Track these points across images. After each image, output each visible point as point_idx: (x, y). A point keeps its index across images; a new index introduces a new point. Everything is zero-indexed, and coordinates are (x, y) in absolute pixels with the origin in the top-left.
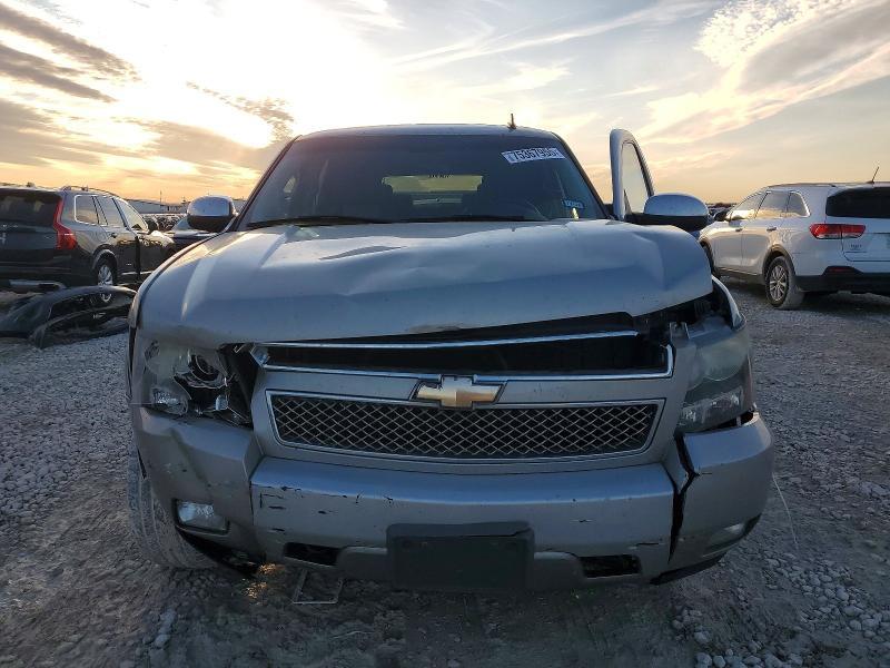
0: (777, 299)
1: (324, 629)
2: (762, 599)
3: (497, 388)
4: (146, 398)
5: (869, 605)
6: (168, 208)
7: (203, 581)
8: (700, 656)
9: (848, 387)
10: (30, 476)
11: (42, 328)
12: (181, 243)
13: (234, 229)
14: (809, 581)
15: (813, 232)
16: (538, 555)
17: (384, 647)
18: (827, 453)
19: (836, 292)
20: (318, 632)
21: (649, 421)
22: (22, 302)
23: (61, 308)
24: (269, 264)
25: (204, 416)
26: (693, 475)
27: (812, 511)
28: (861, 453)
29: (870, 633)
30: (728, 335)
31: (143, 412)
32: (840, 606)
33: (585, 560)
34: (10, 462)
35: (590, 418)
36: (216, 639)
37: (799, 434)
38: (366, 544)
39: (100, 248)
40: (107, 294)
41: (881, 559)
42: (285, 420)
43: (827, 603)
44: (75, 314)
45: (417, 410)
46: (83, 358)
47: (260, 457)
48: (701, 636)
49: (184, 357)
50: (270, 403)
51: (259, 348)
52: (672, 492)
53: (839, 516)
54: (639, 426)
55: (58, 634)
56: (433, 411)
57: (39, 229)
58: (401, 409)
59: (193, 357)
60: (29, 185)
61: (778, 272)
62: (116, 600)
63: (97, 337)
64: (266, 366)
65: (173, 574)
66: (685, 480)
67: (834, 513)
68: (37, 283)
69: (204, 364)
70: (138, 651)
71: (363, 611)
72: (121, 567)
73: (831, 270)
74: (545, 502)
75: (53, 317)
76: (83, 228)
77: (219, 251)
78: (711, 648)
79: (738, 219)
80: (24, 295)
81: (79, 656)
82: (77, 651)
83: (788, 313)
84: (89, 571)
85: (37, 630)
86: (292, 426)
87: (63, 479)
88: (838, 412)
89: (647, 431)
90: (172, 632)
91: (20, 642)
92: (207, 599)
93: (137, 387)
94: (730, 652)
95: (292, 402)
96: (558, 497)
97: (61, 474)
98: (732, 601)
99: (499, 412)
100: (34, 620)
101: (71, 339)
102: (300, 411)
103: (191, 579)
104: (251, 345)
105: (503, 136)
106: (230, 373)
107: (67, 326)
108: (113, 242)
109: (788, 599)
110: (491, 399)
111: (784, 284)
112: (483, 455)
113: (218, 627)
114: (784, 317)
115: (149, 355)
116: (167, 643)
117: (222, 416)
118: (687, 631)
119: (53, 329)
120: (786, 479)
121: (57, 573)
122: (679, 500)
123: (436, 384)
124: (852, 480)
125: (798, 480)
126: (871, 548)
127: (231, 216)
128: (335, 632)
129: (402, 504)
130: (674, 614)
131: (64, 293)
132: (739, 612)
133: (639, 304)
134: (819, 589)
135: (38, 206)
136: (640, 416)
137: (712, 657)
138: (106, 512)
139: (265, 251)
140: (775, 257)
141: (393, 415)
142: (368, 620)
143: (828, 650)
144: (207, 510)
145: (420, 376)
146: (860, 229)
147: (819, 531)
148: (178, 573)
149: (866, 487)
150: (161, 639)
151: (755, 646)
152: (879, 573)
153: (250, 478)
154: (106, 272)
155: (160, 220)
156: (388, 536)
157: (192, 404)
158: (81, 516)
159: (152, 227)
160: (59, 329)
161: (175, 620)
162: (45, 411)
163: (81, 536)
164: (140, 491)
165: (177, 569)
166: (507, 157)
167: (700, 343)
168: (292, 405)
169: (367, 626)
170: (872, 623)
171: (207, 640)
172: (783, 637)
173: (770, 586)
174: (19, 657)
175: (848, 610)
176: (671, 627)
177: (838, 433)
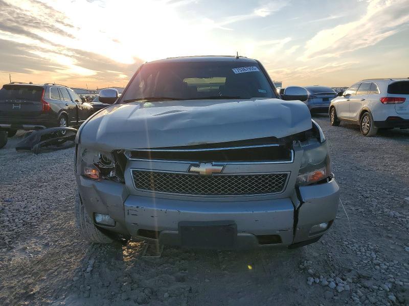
0: (365, 132)
1: (155, 267)
2: (339, 257)
3: (222, 167)
4: (83, 172)
5: (384, 260)
6: (91, 92)
7: (106, 248)
8: (309, 278)
9: (392, 171)
10: (35, 206)
11: (37, 145)
12: (96, 109)
13: (118, 103)
14: (360, 251)
15: (381, 101)
16: (239, 234)
17: (179, 274)
18: (378, 199)
19: (393, 128)
20: (152, 268)
21: (284, 181)
22: (28, 134)
23: (44, 137)
24: (132, 118)
25: (106, 179)
26: (302, 203)
27: (367, 223)
28: (392, 199)
29: (383, 271)
30: (318, 146)
31: (81, 178)
32: (372, 260)
33: (259, 237)
34: (26, 201)
35: (260, 179)
36: (111, 270)
37: (366, 191)
38: (170, 229)
39: (61, 110)
40: (64, 131)
41: (393, 243)
42: (138, 180)
43: (366, 259)
44: (51, 139)
45: (190, 176)
46: (54, 159)
47: (128, 196)
48: (311, 271)
49: (98, 155)
50: (132, 174)
51: (128, 151)
52: (293, 210)
53: (378, 225)
54: (280, 183)
55: (48, 267)
56: (196, 177)
57: (34, 103)
58: (184, 176)
59: (101, 155)
60: (30, 83)
61: (366, 119)
62: (71, 255)
63: (60, 149)
64: (130, 159)
65: (93, 245)
66: (299, 204)
67: (376, 224)
68: (34, 126)
69: (106, 158)
70: (80, 274)
71: (171, 260)
72: (72, 243)
73: (390, 118)
74: (241, 213)
75: (41, 141)
76: (53, 102)
77: (112, 112)
78: (314, 276)
79: (348, 95)
80: (28, 131)
81: (57, 275)
82: (56, 273)
83: (370, 138)
84: (60, 244)
85: (40, 266)
86: (141, 182)
87: (47, 208)
88: (386, 181)
89: (283, 185)
90: (93, 267)
91: (33, 270)
92: (107, 255)
93: (79, 168)
94: (322, 277)
95: (140, 173)
96: (246, 211)
97: (47, 206)
98: (326, 258)
99: (223, 177)
100: (38, 262)
101: (49, 150)
102: (143, 176)
103: (101, 247)
104: (124, 150)
105: (234, 62)
106: (116, 162)
107: (47, 145)
108: (67, 108)
109: (350, 257)
110: (220, 172)
111: (368, 125)
112: (217, 194)
113: (112, 265)
114: (368, 139)
115: (83, 154)
116: (91, 271)
117: (113, 179)
118: (305, 269)
119: (41, 146)
120: (357, 209)
121: (47, 245)
122: (296, 213)
123: (197, 166)
124: (386, 210)
125: (363, 210)
126: (390, 238)
127: (117, 97)
128: (159, 268)
129: (184, 213)
130: (301, 263)
131: (46, 130)
132: (328, 262)
133: (281, 133)
134: (364, 254)
135: (34, 92)
136: (280, 179)
137: (314, 279)
138: (66, 222)
139: (131, 112)
140: (364, 113)
141: (180, 178)
142: (173, 264)
143: (364, 277)
144: (107, 218)
145: (191, 162)
146: (403, 100)
147: (368, 230)
148: (96, 245)
149: (392, 213)
150: (89, 269)
151: (333, 275)
152: (391, 247)
153: (124, 203)
154: (63, 121)
155: (87, 97)
156: (178, 226)
157: (101, 174)
158: (56, 223)
159: (83, 101)
160: (44, 146)
161: (95, 262)
162: (39, 180)
163: (56, 231)
164: (80, 211)
165: (95, 244)
166: (234, 71)
167: (305, 149)
168: (141, 174)
169: (172, 266)
170: (385, 267)
171: (107, 270)
172: (345, 272)
173: (343, 252)
174: (32, 276)
175: (375, 262)
176: (299, 267)
177: (384, 190)
